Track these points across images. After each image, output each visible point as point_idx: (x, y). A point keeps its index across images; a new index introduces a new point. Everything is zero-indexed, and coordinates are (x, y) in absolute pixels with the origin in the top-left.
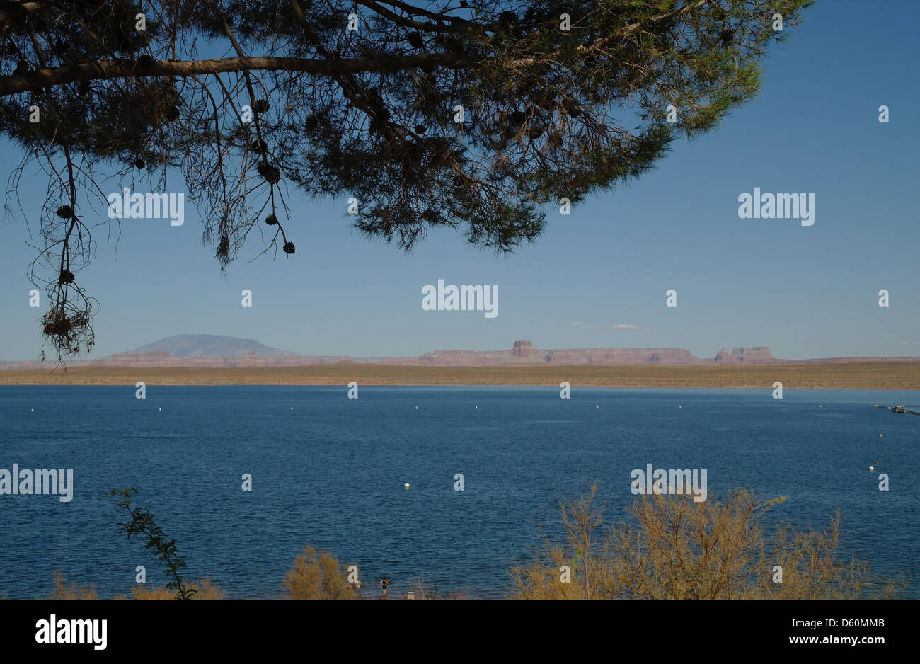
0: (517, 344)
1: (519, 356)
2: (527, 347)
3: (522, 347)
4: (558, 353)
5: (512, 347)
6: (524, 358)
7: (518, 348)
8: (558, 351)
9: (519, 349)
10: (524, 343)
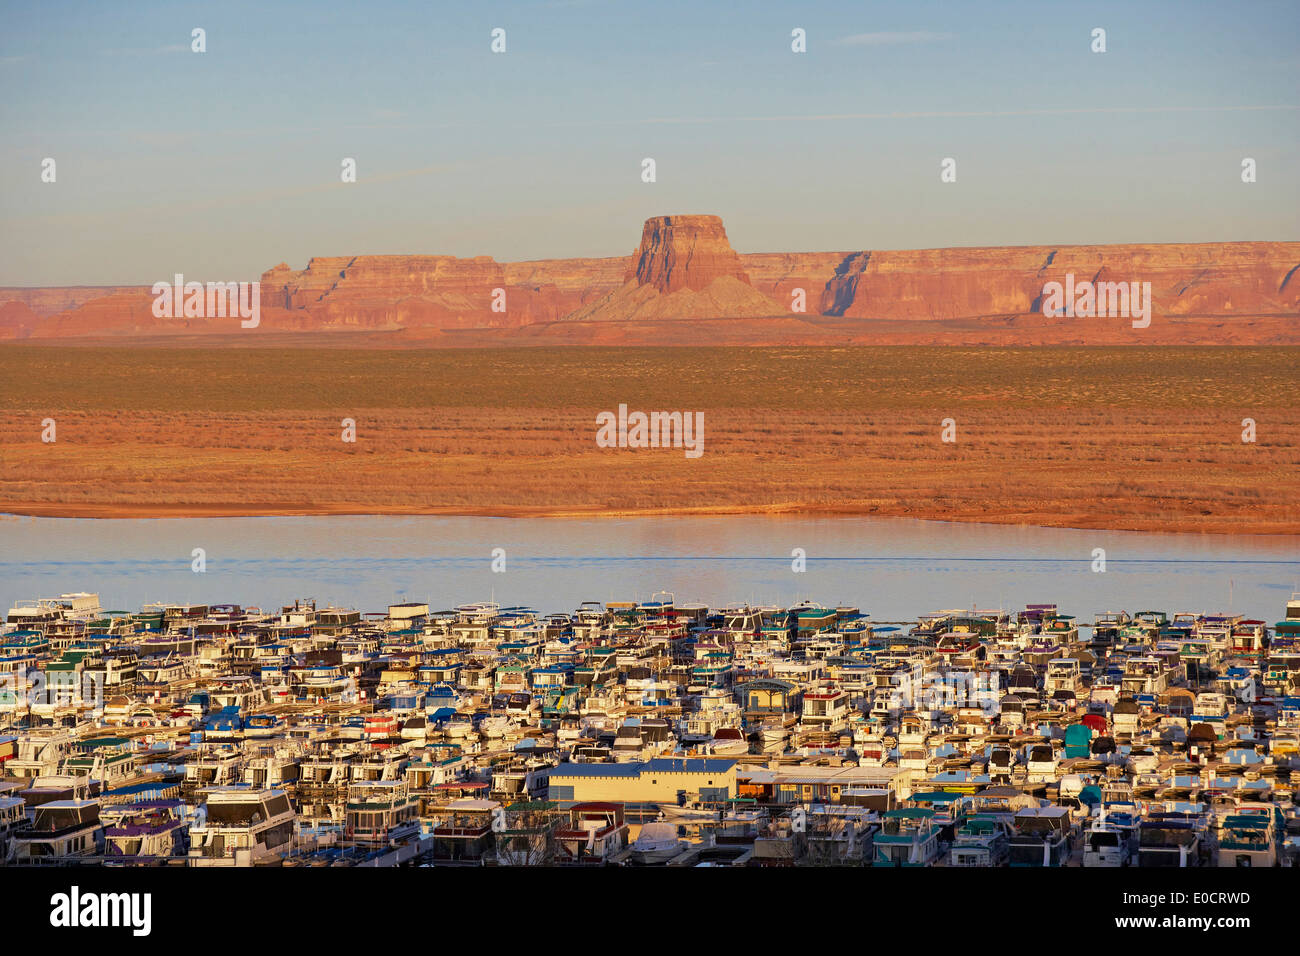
0: (657, 231)
1: (666, 283)
2: (703, 245)
3: (680, 244)
4: (884, 268)
5: (637, 244)
6: (686, 294)
7: (659, 250)
8: (881, 257)
9: (667, 248)
10: (691, 227)
